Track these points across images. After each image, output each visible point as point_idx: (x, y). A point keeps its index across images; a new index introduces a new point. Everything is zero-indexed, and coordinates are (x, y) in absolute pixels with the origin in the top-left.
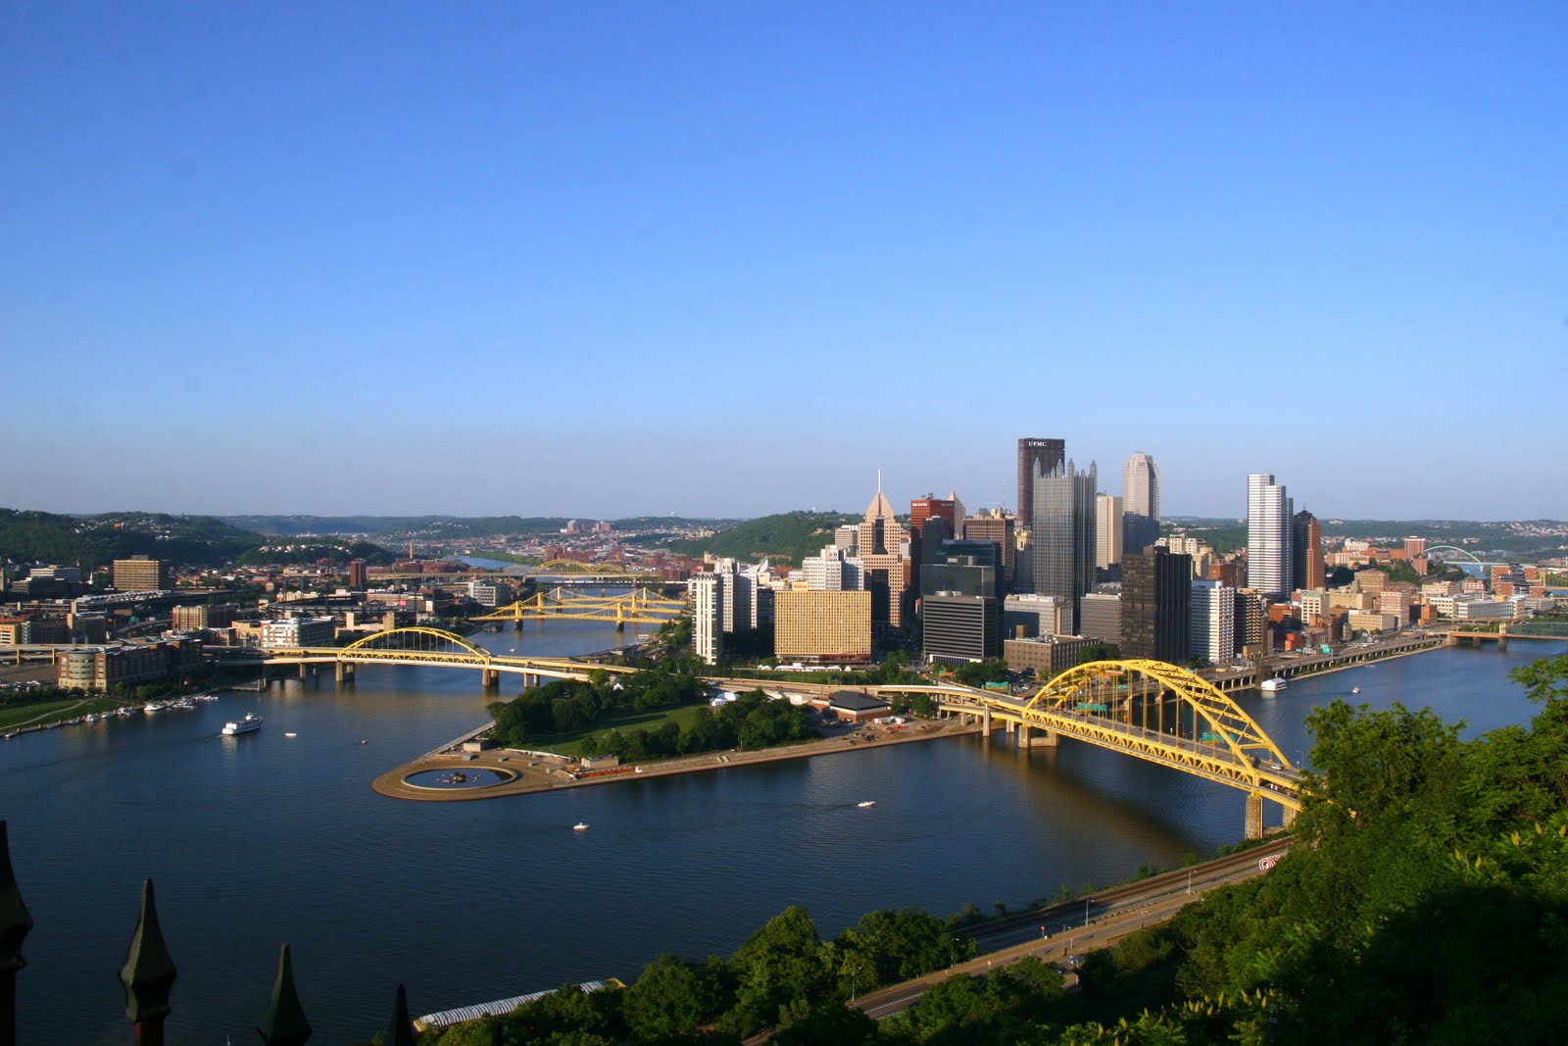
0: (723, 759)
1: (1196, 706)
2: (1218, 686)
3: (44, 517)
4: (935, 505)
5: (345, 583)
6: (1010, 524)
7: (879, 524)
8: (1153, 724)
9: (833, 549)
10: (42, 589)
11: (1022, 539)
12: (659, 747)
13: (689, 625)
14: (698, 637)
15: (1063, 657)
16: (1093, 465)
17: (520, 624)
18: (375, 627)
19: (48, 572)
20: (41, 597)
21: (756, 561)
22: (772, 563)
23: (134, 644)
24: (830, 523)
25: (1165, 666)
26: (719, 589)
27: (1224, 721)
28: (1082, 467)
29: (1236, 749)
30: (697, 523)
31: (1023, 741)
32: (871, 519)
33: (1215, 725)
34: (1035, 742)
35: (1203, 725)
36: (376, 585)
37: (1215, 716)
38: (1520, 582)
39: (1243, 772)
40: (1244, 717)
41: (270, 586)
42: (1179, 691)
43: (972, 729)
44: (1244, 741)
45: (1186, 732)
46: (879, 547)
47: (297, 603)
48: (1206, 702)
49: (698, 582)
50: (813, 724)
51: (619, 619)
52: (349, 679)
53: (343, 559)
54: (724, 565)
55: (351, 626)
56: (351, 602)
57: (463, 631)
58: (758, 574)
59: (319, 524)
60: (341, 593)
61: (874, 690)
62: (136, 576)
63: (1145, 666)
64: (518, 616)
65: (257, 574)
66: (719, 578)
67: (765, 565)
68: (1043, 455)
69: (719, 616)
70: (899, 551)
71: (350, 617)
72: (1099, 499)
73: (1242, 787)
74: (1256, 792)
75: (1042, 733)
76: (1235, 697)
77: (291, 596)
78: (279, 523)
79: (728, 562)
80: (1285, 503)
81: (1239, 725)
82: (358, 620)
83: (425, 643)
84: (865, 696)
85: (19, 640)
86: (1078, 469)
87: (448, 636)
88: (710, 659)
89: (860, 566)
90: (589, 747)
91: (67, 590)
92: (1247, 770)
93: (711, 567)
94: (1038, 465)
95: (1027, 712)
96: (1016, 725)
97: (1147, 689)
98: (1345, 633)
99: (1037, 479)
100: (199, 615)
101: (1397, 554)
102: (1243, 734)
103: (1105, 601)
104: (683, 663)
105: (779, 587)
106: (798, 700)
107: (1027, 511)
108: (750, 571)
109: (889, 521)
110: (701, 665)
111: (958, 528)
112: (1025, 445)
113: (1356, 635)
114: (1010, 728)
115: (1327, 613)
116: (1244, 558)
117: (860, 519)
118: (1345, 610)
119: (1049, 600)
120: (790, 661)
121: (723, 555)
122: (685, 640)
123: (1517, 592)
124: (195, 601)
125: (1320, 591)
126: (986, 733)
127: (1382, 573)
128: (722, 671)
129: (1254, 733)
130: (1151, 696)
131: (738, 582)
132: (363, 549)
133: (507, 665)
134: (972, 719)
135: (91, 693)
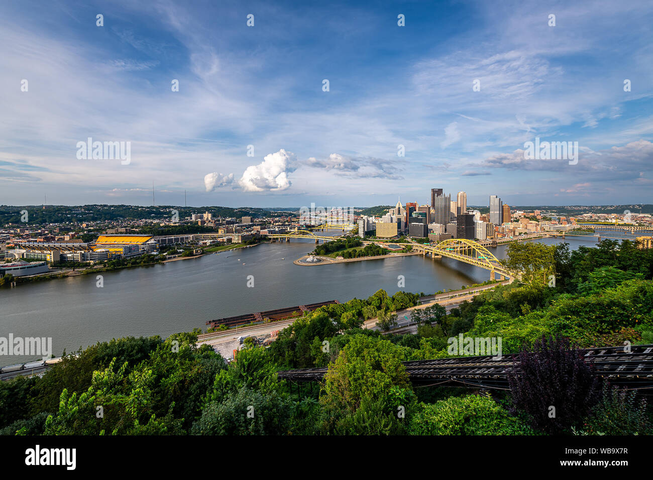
0: (366, 258)
1: (477, 250)
2: (482, 245)
3: (228, 208)
4: (412, 204)
5: (287, 221)
6: (429, 208)
7: (399, 208)
8: (465, 254)
9: (389, 214)
10: (229, 223)
11: (432, 211)
12: (350, 255)
13: (358, 229)
14: (360, 232)
15: (442, 238)
16: (450, 195)
17: (323, 230)
18: (294, 230)
19: (230, 219)
20: (228, 224)
21: (372, 216)
22: (375, 217)
23: (246, 234)
24: (388, 208)
25: (468, 240)
26: (364, 222)
27: (484, 254)
28: (447, 195)
29: (487, 260)
30: (359, 209)
31: (433, 257)
32: (397, 207)
33: (482, 254)
34: (436, 257)
35: (479, 255)
36: (293, 222)
37: (482, 252)
38: (569, 222)
39: (489, 266)
40: (490, 253)
41: (272, 222)
42: (472, 246)
43: (421, 253)
44: (490, 258)
45: (474, 256)
46: (399, 213)
47: (278, 225)
48: (479, 249)
49: (360, 221)
50: (385, 252)
51: (343, 228)
52: (288, 241)
53: (287, 216)
54: (365, 217)
55: (289, 230)
56: (289, 225)
57: (311, 231)
58: (372, 219)
59: (281, 209)
60: (286, 223)
61: (398, 244)
62: (246, 220)
63: (463, 240)
64: (322, 228)
65: (270, 219)
66: (364, 220)
67: (374, 217)
68: (437, 192)
69: (364, 227)
70: (404, 214)
71: (288, 228)
72: (451, 202)
73: (489, 269)
74: (493, 270)
75: (438, 255)
76: (487, 248)
77: (277, 224)
78: (274, 209)
79: (366, 217)
80: (500, 202)
81: (489, 255)
82: (291, 228)
83: (304, 233)
84: (396, 245)
85: (224, 232)
86: (446, 196)
87: (308, 232)
88: (362, 237)
89: (395, 217)
90: (337, 255)
91: (233, 223)
92: (491, 265)
93: (362, 218)
94: (436, 194)
95: (434, 250)
96: (431, 253)
97: (464, 246)
98: (517, 234)
99: (436, 197)
100: (259, 227)
101: (532, 214)
102: (489, 257)
103: (453, 225)
104: (357, 238)
105: (377, 222)
106: (381, 246)
107: (433, 205)
108: (371, 218)
109: (401, 208)
110: (360, 238)
111: (417, 209)
112: (433, 190)
113: (520, 234)
114: (430, 253)
115: (512, 229)
116: (489, 216)
117: (395, 207)
118: (517, 228)
119: (439, 225)
120: (380, 238)
121: (365, 215)
122: (357, 233)
123: (568, 224)
124: (258, 225)
125: (510, 223)
126: (424, 254)
127: (527, 219)
128: (365, 239)
129: (492, 257)
130: (465, 247)
131: (368, 221)
132: (291, 214)
133: (320, 238)
134: (421, 251)
135: (238, 243)
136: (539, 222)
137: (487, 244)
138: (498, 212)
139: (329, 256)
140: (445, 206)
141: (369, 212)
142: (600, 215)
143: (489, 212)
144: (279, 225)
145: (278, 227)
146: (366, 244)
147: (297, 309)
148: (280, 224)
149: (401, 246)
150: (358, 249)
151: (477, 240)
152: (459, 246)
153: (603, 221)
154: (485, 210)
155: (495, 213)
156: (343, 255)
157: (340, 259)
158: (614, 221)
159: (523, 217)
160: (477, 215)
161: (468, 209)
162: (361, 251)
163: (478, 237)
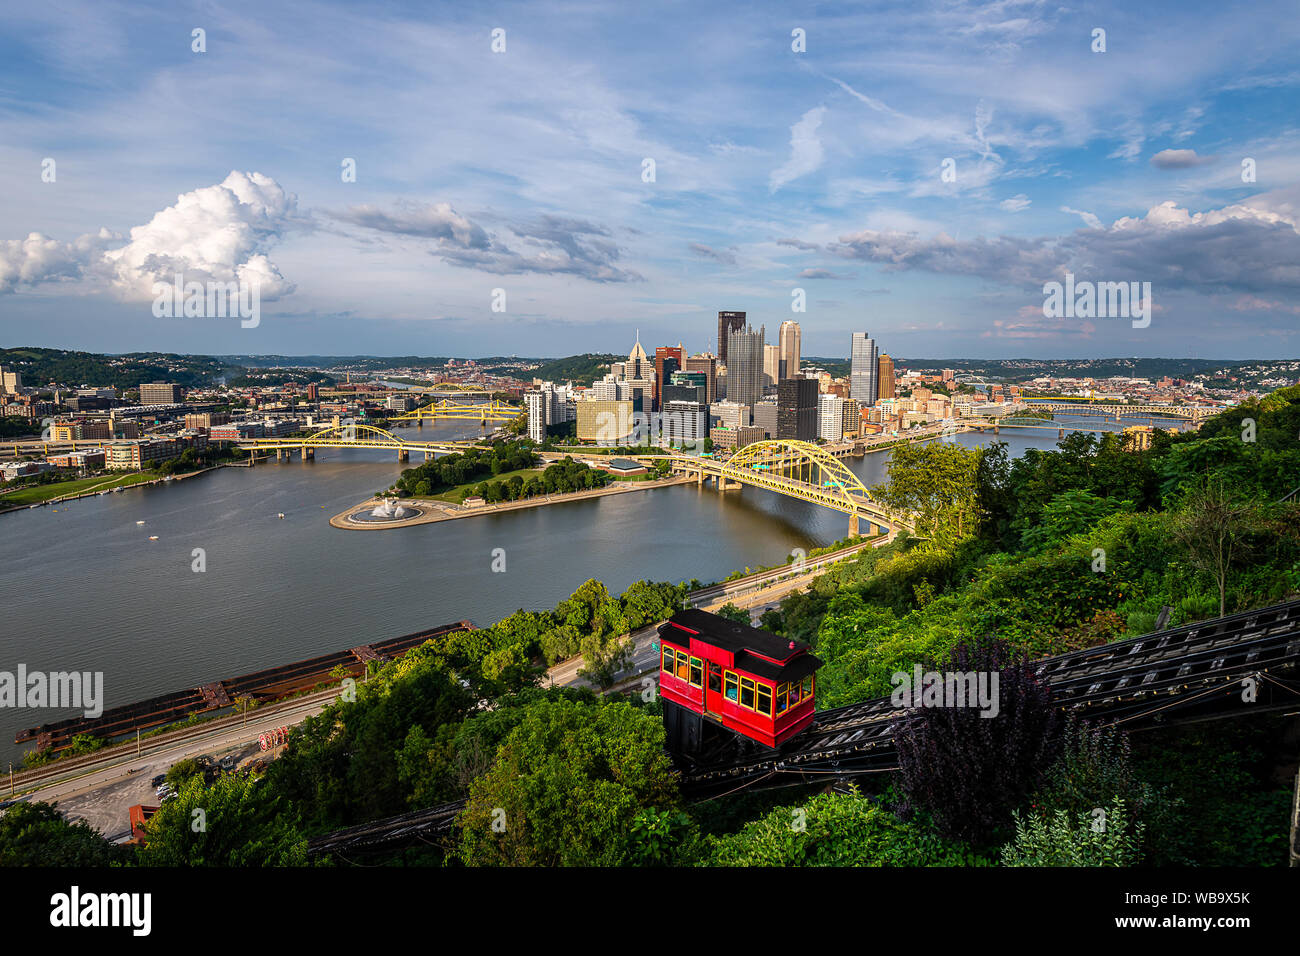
0: (549, 499)
1: (822, 466)
2: (833, 454)
3: (85, 355)
4: (670, 351)
5: (305, 397)
6: (713, 361)
7: (638, 361)
8: (796, 477)
9: (611, 376)
10: (87, 404)
11: (721, 370)
12: (504, 494)
13: (525, 420)
14: (531, 427)
15: (743, 439)
16: (763, 329)
17: (421, 422)
18: (328, 425)
19: (93, 391)
20: (88, 408)
21: (564, 384)
22: (574, 385)
23: (156, 438)
24: (610, 360)
25: (803, 443)
26: (544, 398)
27: (837, 474)
28: (756, 330)
29: (844, 490)
30: (529, 361)
31: (722, 487)
32: (632, 358)
33: (832, 476)
34: (729, 487)
35: (826, 477)
36: (326, 399)
37: (832, 472)
38: (1008, 396)
39: (848, 504)
40: (849, 472)
41: (253, 400)
42: (811, 457)
43: (692, 479)
44: (849, 485)
45: (815, 480)
46: (638, 375)
47: (272, 410)
48: (826, 464)
49: (531, 396)
50: (601, 479)
51: (483, 418)
52: (311, 458)
53: (302, 383)
54: (546, 386)
55: (310, 424)
56: (311, 409)
57: (386, 426)
58: (566, 391)
59: (282, 360)
60: (302, 404)
61: (635, 458)
62: (157, 395)
63: (791, 444)
64: (419, 417)
65: (246, 393)
66: (543, 393)
67: (570, 386)
68: (733, 321)
69: (543, 414)
70: (650, 377)
71: (309, 419)
72: (766, 348)
73: (848, 511)
74: (855, 514)
75: (732, 482)
76: (843, 460)
77: (268, 407)
78: (256, 360)
79: (548, 384)
80: (874, 349)
81: (846, 477)
82: (316, 420)
83: (361, 434)
84: (631, 461)
85: (74, 437)
86: (754, 331)
87: (375, 429)
88: (539, 441)
89: (627, 386)
90: (467, 494)
91: (106, 404)
92: (850, 502)
93: (538, 387)
94: (730, 326)
95: (724, 470)
96: (718, 477)
97: (792, 457)
98: (906, 425)
99: (730, 334)
100: (204, 419)
101: (937, 379)
102: (847, 481)
103: (768, 406)
104: (522, 443)
105: (578, 398)
106: (591, 464)
107: (723, 355)
108: (562, 389)
109: (644, 360)
110: (533, 445)
111: (684, 364)
112: (723, 315)
113: (912, 425)
114: (714, 479)
115: (896, 413)
116: (849, 381)
117: (626, 359)
118: (906, 411)
119: (736, 406)
120: (587, 442)
121: (545, 380)
122: (524, 430)
123: (1006, 400)
124: (201, 410)
125: (892, 400)
126: (700, 482)
127: (928, 390)
128: (546, 447)
129: (854, 481)
130: (795, 460)
131: (555, 396)
132: (316, 377)
133: (415, 447)
134: (691, 474)
135: (129, 470)
136: (950, 396)
137: (844, 452)
138: (869, 374)
139: (442, 499)
140: (752, 356)
141: (557, 370)
142: (1064, 380)
143: (850, 374)
144: (278, 410)
145: (276, 415)
146: (548, 459)
147: (347, 659)
148: (280, 405)
149: (643, 462)
150: (527, 475)
151: (821, 442)
152: (783, 457)
153: (1069, 394)
154: (840, 368)
155: (861, 374)
156: (484, 495)
157: (477, 505)
158: (1088, 394)
159: (919, 384)
160: (825, 380)
161: (803, 365)
162: (536, 479)
163: (824, 434)
